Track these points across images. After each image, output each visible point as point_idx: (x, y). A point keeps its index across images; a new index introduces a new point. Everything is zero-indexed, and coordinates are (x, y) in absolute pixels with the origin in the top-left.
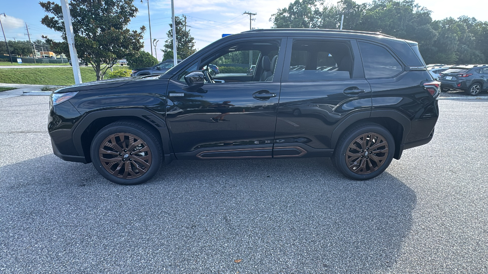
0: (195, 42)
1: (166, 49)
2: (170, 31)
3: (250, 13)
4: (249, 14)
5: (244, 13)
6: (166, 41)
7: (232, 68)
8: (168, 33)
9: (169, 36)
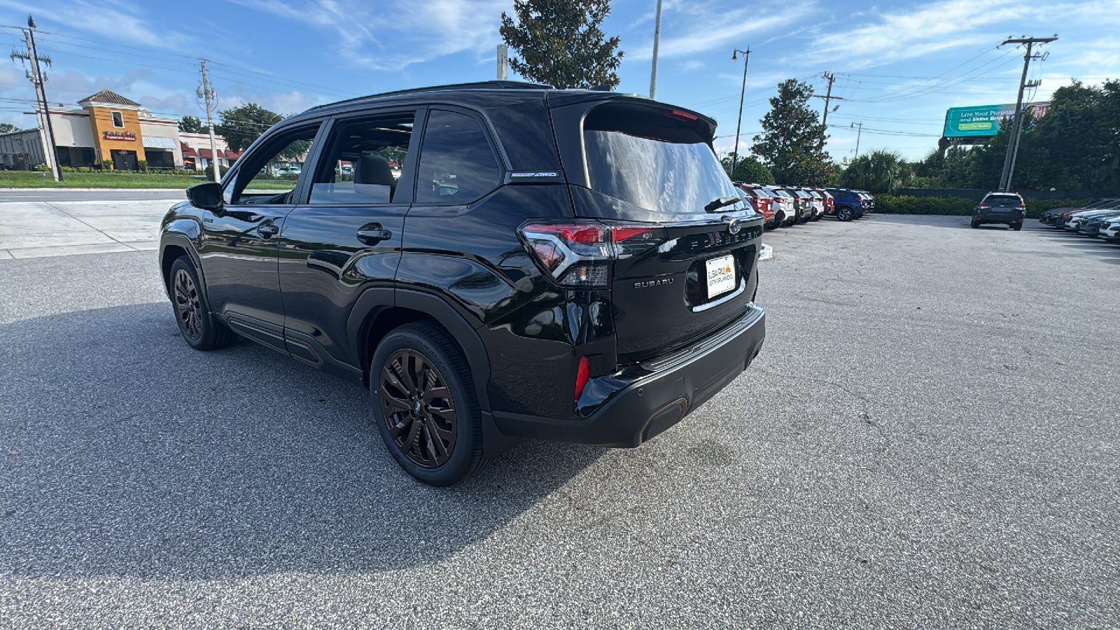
0: (829, 136)
1: (756, 155)
2: (769, 114)
3: (1027, 38)
4: (1024, 42)
5: (1005, 43)
6: (757, 138)
7: (935, 201)
8: (764, 119)
9: (764, 126)
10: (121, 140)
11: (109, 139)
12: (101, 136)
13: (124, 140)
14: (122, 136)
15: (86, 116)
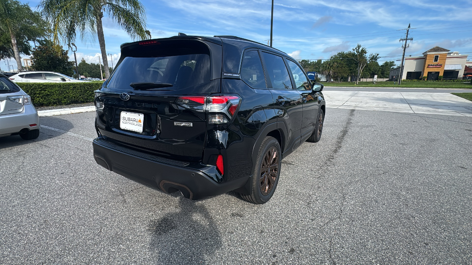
10: (435, 67)
11: (429, 67)
12: (426, 66)
13: (436, 67)
14: (435, 66)
15: (423, 59)
